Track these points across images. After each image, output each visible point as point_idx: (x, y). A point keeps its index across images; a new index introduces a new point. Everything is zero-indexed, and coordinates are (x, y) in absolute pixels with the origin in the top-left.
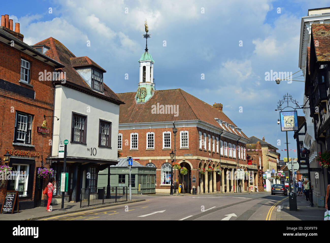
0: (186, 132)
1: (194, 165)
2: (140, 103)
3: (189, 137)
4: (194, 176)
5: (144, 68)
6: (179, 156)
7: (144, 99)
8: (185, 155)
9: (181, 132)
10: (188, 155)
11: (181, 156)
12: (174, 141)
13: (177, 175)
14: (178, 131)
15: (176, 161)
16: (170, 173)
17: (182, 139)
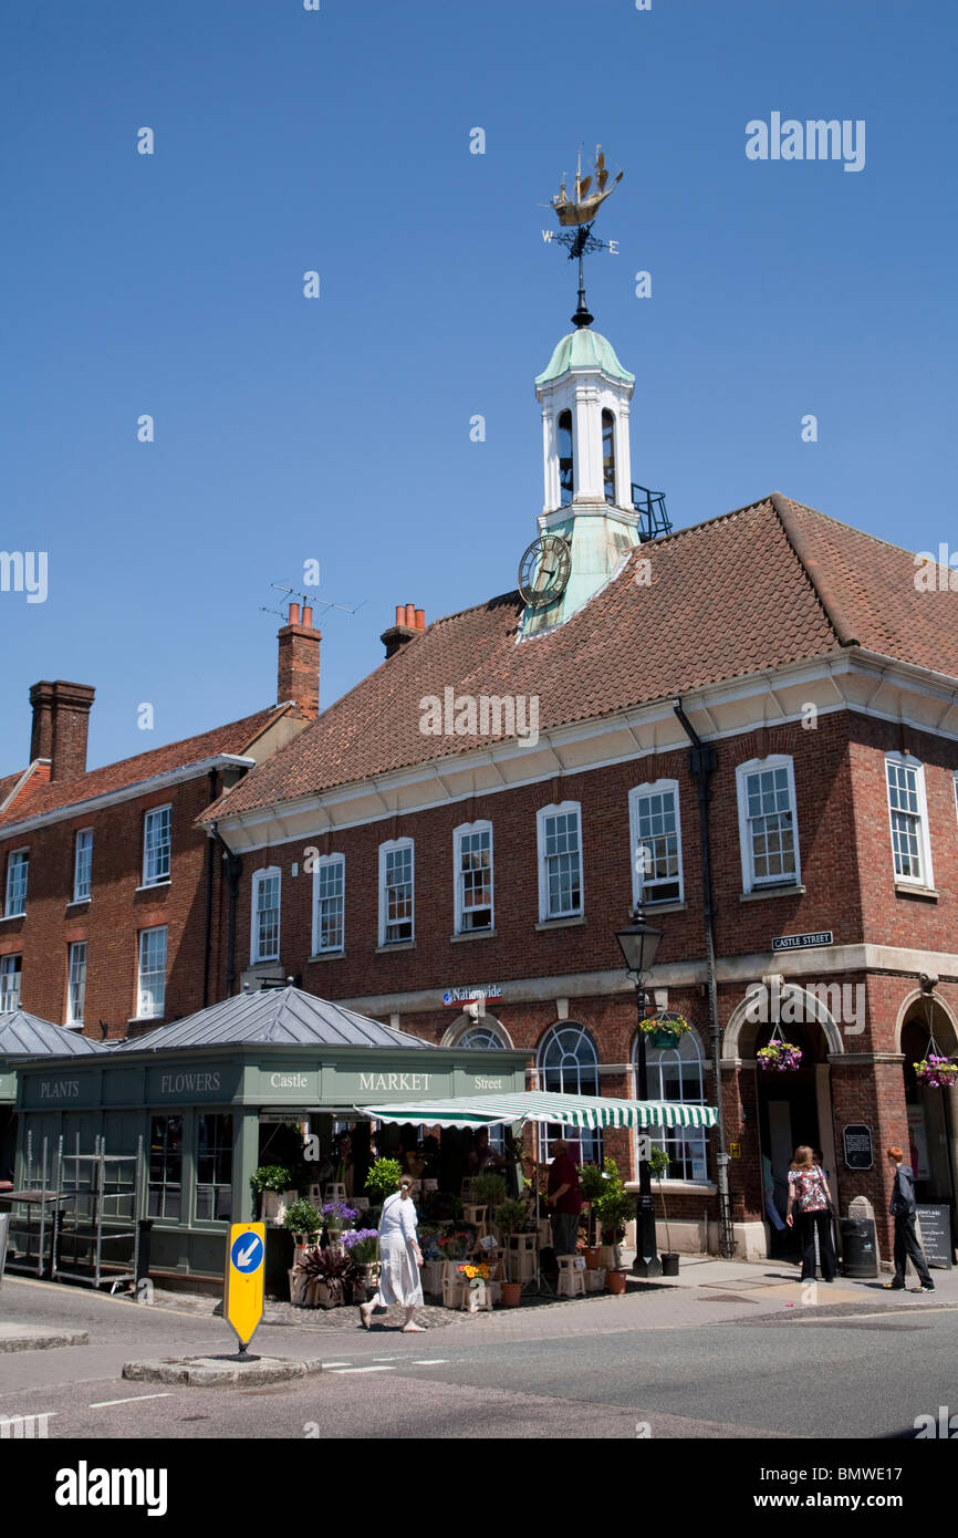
0: (773, 761)
2: (536, 632)
3: (798, 798)
5: (564, 420)
6: (740, 954)
7: (560, 607)
8: (779, 943)
9: (745, 771)
10: (802, 942)
11: (753, 953)
12: (698, 842)
13: (734, 1110)
14: (722, 767)
15: (722, 998)
16: (692, 1090)
17: (751, 822)
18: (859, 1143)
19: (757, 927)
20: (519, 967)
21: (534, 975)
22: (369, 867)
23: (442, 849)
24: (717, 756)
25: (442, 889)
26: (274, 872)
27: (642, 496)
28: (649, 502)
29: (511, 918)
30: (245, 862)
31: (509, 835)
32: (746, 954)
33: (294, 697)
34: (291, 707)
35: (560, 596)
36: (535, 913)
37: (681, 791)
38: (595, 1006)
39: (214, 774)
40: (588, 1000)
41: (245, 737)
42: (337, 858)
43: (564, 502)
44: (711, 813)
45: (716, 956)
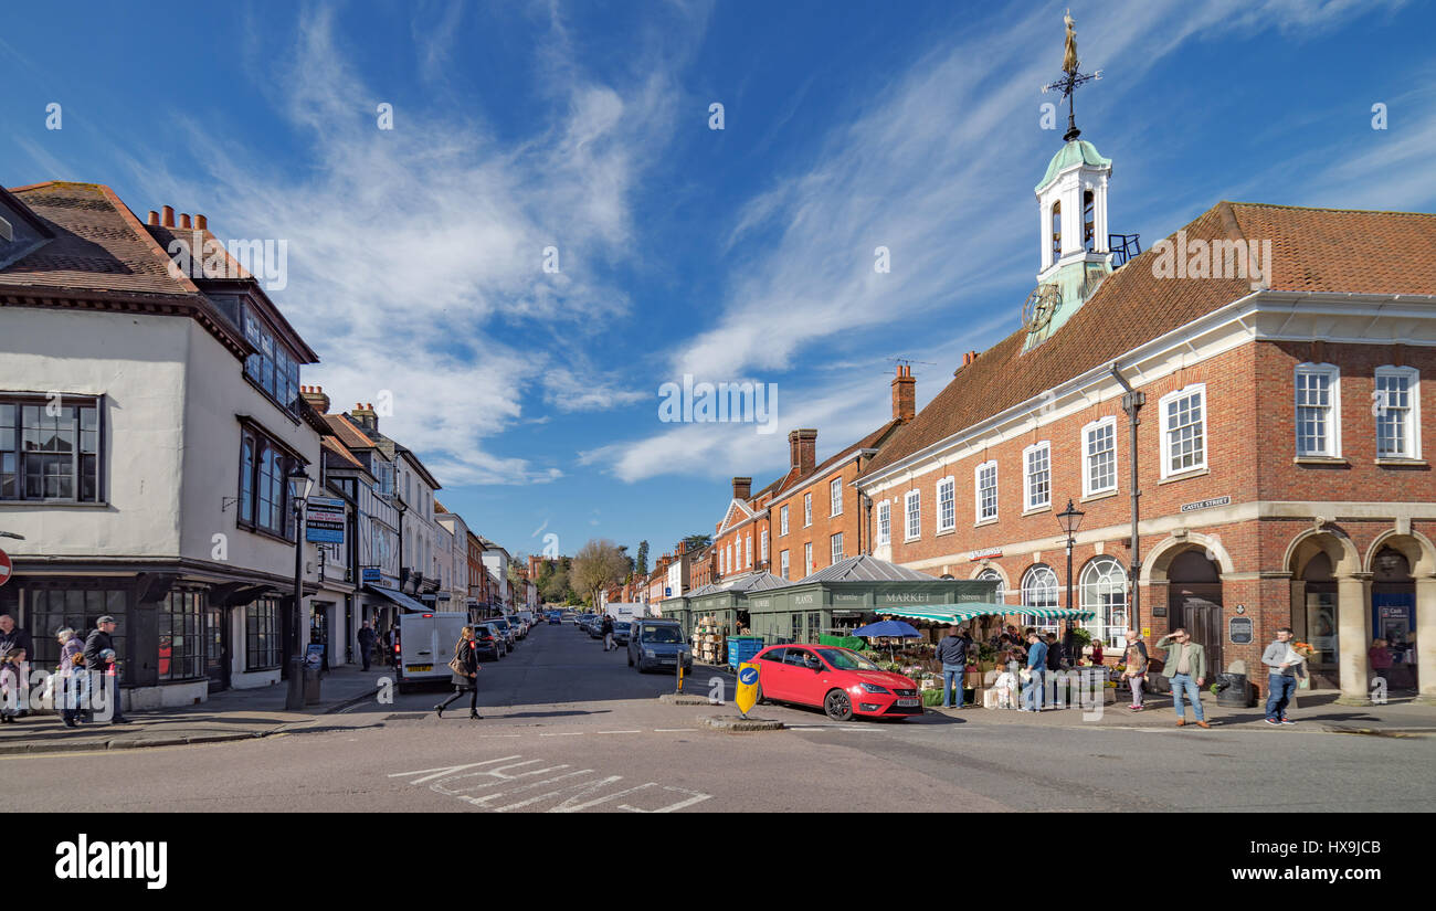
0: (1189, 391)
1: (1237, 552)
2: (1033, 347)
3: (1208, 412)
4: (1241, 610)
5: (1057, 208)
6: (1156, 517)
7: (1049, 328)
8: (1186, 508)
9: (1166, 401)
10: (1204, 505)
11: (1167, 516)
12: (1129, 453)
13: (1147, 609)
14: (1148, 401)
15: (1141, 544)
16: (1119, 598)
17: (1170, 435)
18: (1242, 629)
19: (1171, 499)
20: (1013, 537)
21: (1021, 540)
23: (969, 479)
24: (1144, 395)
26: (886, 503)
28: (1125, 244)
29: (1008, 511)
30: (873, 501)
31: (1007, 466)
32: (1161, 517)
33: (900, 414)
34: (900, 420)
35: (1049, 321)
36: (1022, 507)
37: (1118, 422)
38: (1057, 554)
39: (858, 460)
40: (1052, 551)
41: (875, 439)
42: (916, 491)
43: (1055, 261)
44: (1139, 432)
45: (1137, 520)
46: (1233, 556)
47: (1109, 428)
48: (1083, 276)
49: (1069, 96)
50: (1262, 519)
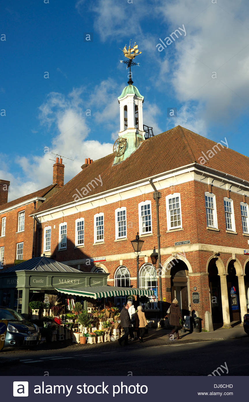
0: (176, 195)
1: (193, 264)
2: (117, 163)
3: (182, 205)
4: (195, 289)
5: (126, 108)
6: (167, 247)
7: (123, 156)
8: (176, 244)
9: (168, 198)
10: (182, 243)
11: (170, 247)
12: (156, 217)
13: (164, 289)
14: (162, 197)
15: (162, 259)
16: (154, 283)
17: (170, 212)
18: (196, 297)
19: (171, 240)
20: (110, 252)
21: (114, 254)
22: (73, 226)
23: (91, 221)
24: (161, 194)
25: (91, 231)
26: (50, 228)
27: (146, 128)
28: (148, 130)
29: (108, 239)
30: (42, 225)
31: (108, 217)
32: (168, 247)
33: (57, 182)
34: (56, 185)
35: (124, 154)
36: (114, 237)
37: (152, 204)
38: (129, 262)
39: (35, 202)
40: (128, 260)
41: (44, 193)
42: (65, 224)
43: (125, 129)
44: (159, 209)
45: (160, 248)
46: (192, 266)
47: (149, 205)
48: (136, 138)
49: (129, 68)
50: (199, 251)
